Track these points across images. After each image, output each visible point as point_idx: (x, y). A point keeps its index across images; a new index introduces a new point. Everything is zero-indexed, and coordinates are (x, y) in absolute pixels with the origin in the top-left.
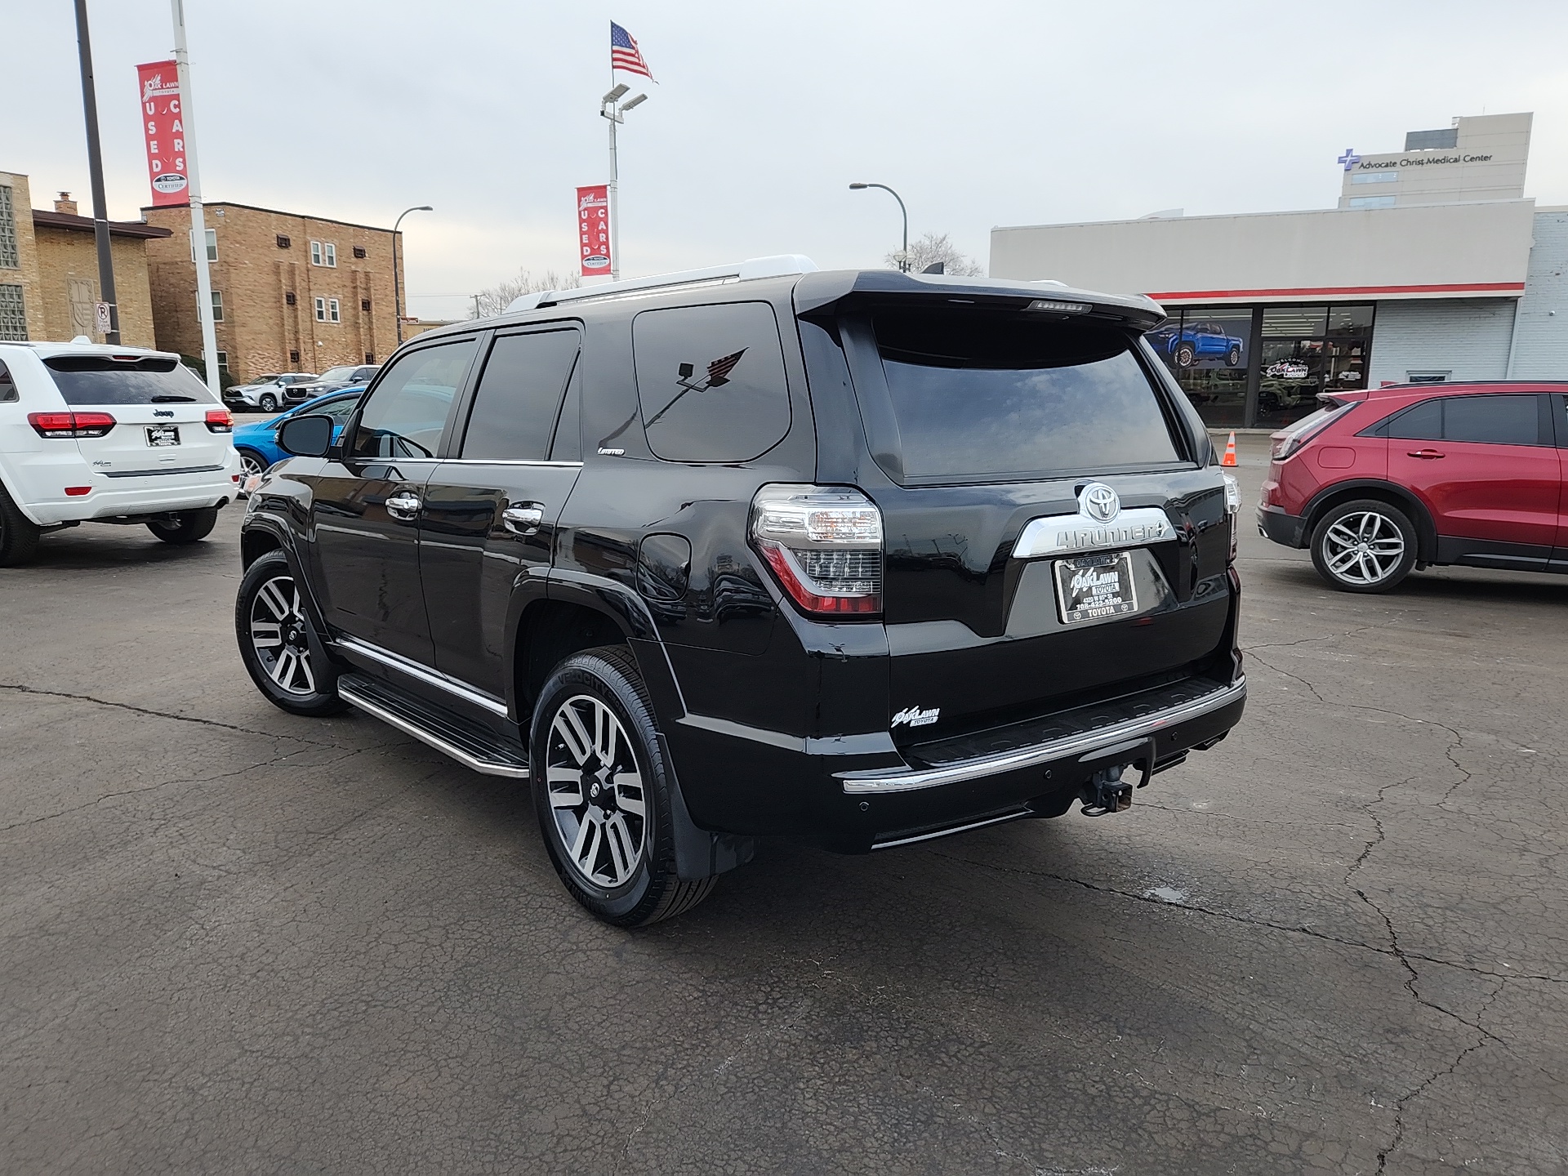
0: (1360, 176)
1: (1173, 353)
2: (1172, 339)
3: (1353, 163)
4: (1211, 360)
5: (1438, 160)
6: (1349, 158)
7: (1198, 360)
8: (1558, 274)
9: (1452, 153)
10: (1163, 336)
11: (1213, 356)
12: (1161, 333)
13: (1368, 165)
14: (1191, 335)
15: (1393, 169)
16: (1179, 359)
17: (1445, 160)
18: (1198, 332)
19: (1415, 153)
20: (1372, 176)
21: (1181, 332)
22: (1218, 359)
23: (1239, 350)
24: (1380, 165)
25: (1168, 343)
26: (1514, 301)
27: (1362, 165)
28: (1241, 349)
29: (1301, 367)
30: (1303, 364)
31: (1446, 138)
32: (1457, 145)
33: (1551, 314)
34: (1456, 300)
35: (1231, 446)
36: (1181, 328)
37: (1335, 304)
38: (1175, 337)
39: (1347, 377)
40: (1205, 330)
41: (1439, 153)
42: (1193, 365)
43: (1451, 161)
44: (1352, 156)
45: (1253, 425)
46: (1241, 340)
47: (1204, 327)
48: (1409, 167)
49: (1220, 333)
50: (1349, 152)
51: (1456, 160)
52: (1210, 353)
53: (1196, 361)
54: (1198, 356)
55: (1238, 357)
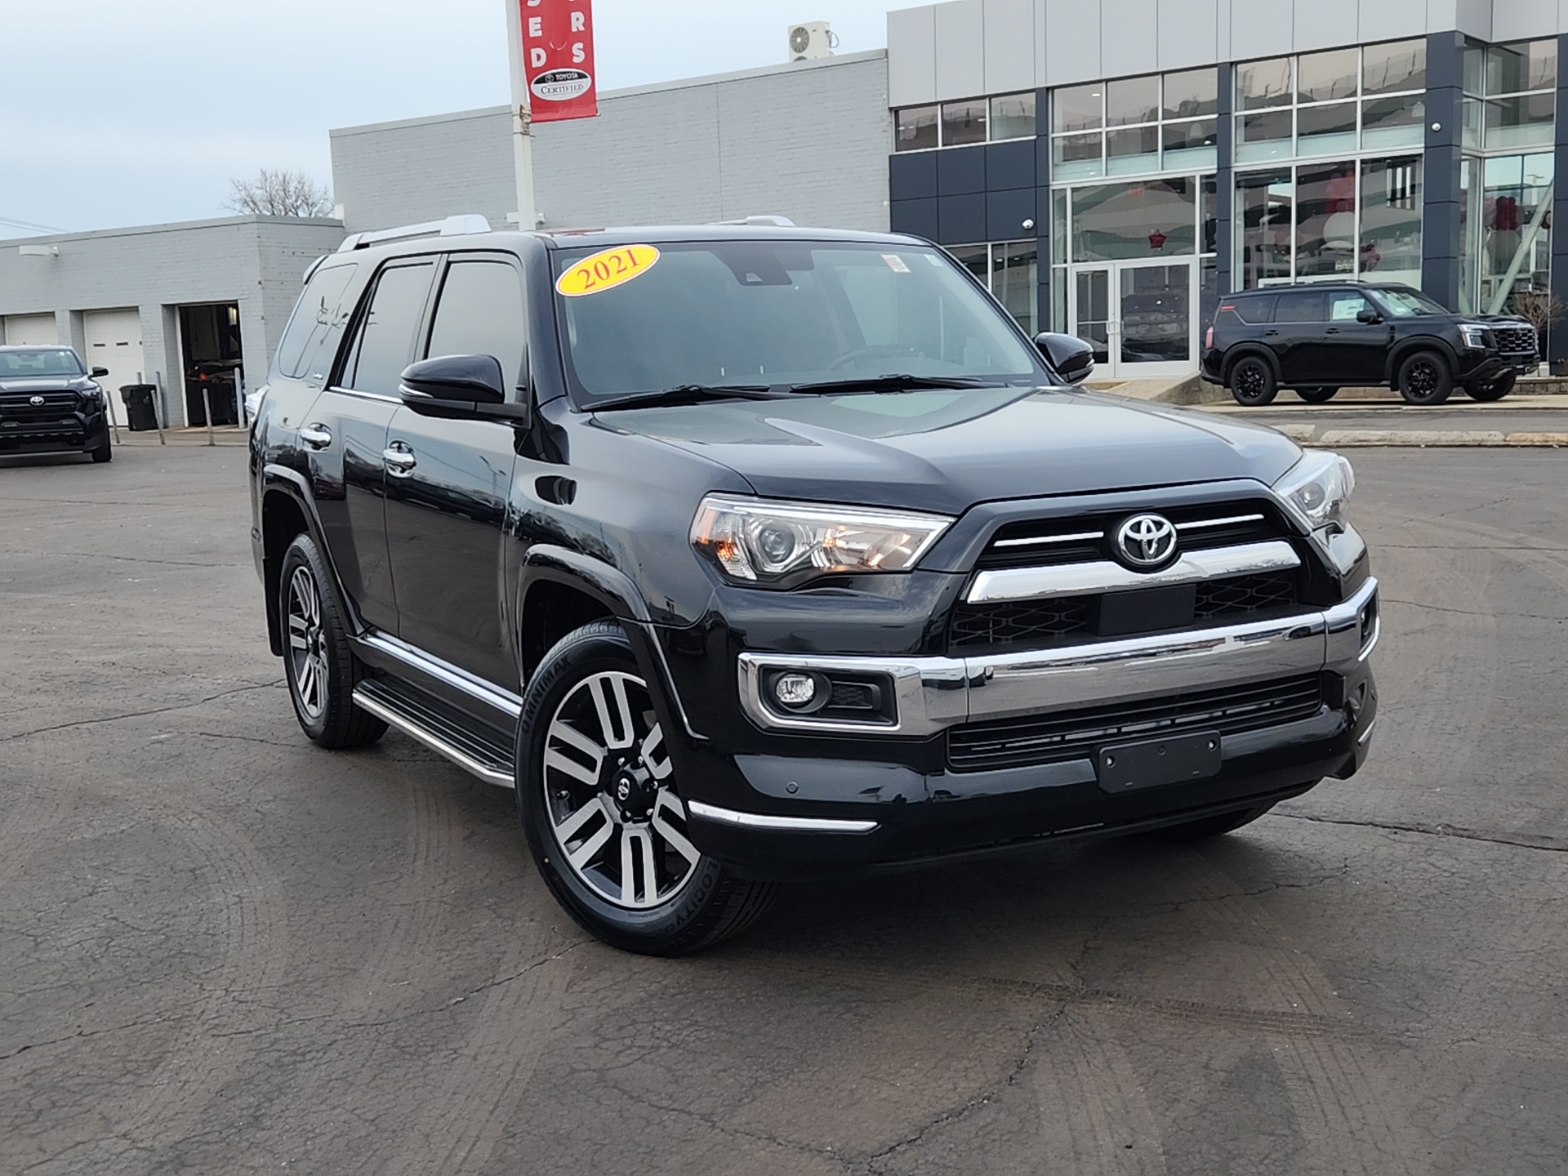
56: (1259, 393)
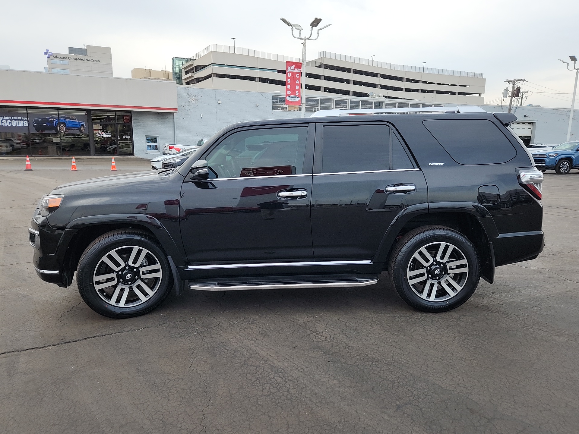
0: (54, 61)
1: (57, 127)
2: (55, 121)
3: (50, 55)
4: (73, 130)
5: (82, 59)
6: (48, 53)
7: (68, 130)
8: (183, 106)
9: (86, 57)
10: (51, 120)
11: (74, 128)
12: (50, 118)
13: (56, 57)
14: (63, 120)
15: (65, 60)
16: (60, 129)
17: (84, 60)
18: (66, 119)
19: (73, 55)
20: (59, 61)
21: (59, 118)
22: (76, 130)
23: (84, 126)
24: (61, 58)
25: (54, 123)
26: (173, 114)
27: (54, 57)
28: (85, 126)
29: (109, 133)
30: (110, 132)
31: (83, 51)
32: (88, 54)
33: (184, 119)
34: (143, 112)
35: (74, 162)
36: (58, 117)
37: (118, 111)
38: (56, 120)
39: (126, 137)
40: (69, 118)
41: (82, 57)
42: (66, 132)
43: (87, 60)
44: (49, 53)
45: (94, 155)
46: (84, 123)
47: (68, 117)
48: (71, 60)
49: (75, 120)
50: (48, 51)
51: (88, 60)
52: (72, 127)
53: (67, 130)
54: (68, 128)
55: (84, 129)
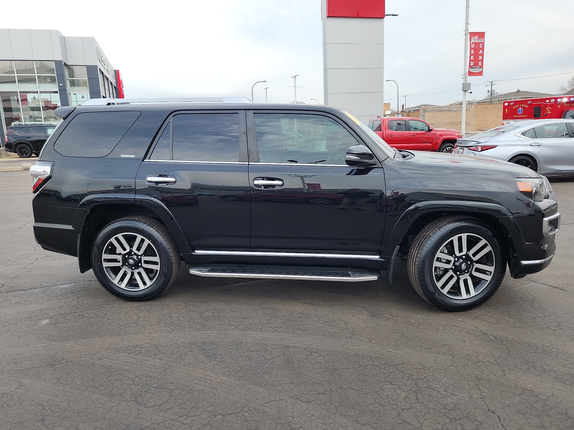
56: (27, 154)
